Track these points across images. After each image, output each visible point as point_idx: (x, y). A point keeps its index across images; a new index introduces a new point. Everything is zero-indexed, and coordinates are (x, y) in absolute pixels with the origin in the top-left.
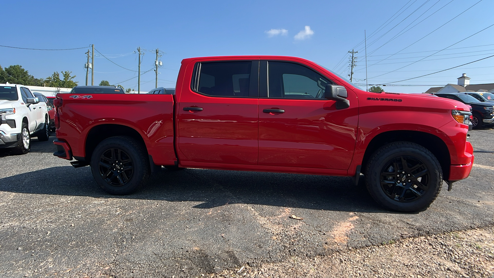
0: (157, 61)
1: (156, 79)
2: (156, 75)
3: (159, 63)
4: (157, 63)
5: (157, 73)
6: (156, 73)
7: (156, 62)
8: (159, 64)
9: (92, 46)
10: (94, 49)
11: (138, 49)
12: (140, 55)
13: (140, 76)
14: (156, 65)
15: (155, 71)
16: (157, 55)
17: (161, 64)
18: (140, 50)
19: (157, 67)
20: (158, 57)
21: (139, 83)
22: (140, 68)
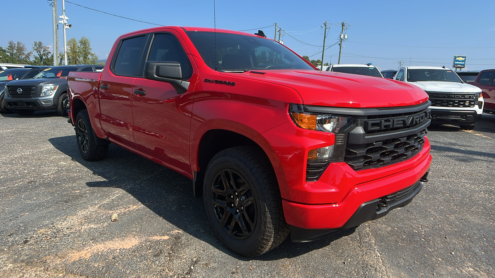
0: (342, 34)
1: (340, 53)
2: (340, 49)
3: (344, 36)
4: (342, 37)
5: (342, 47)
6: (340, 46)
7: (340, 35)
8: (344, 38)
9: (276, 25)
10: (277, 27)
11: (325, 23)
12: (326, 30)
13: (325, 51)
14: (341, 39)
15: (339, 44)
16: (343, 28)
17: (346, 37)
18: (327, 25)
19: (342, 40)
20: (343, 30)
21: (322, 58)
22: (325, 43)
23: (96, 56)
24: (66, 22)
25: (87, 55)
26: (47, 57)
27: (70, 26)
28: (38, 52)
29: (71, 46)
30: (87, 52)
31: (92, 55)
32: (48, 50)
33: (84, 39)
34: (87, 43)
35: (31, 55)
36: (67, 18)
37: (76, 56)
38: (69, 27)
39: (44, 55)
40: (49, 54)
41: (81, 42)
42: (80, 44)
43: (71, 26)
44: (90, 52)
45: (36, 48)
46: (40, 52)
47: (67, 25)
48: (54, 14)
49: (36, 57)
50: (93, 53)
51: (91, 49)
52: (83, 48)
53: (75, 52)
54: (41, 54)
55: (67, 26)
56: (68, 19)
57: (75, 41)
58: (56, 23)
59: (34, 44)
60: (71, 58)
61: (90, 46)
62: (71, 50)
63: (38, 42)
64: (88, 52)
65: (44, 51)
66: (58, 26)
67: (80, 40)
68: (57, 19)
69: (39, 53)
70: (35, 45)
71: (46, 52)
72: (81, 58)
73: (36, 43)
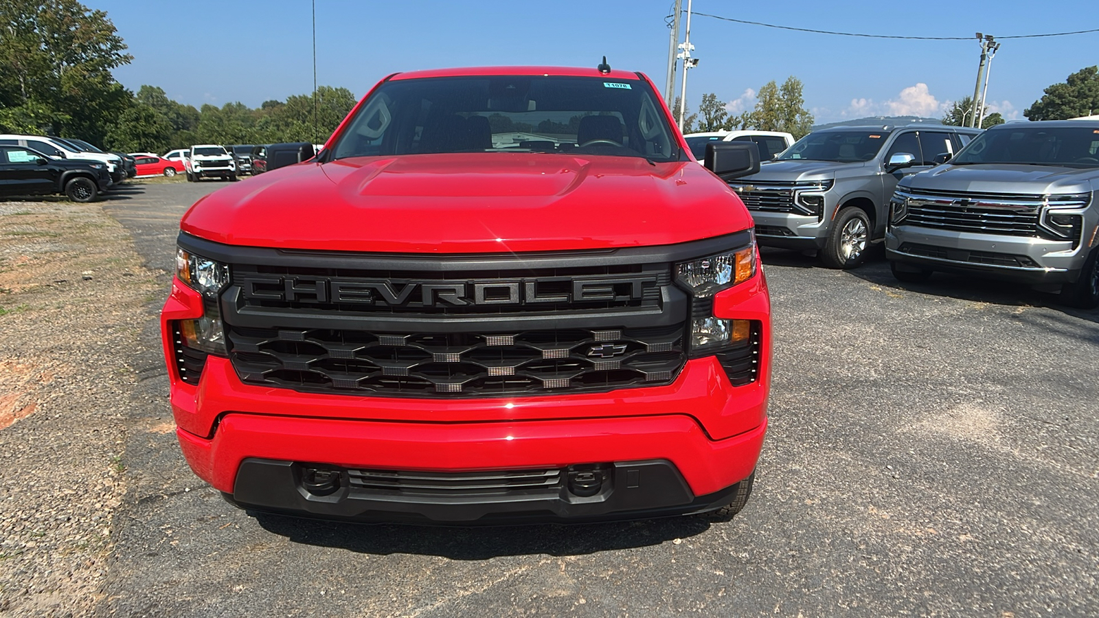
23: (811, 116)
24: (688, 55)
25: (793, 116)
26: (720, 122)
27: (695, 62)
28: (706, 115)
29: (766, 98)
30: (794, 109)
31: (803, 114)
32: (722, 109)
33: (793, 80)
34: (797, 89)
35: (694, 120)
36: (691, 47)
37: (773, 118)
38: (693, 64)
39: (716, 118)
40: (725, 117)
41: (785, 89)
42: (783, 92)
43: (698, 62)
44: (799, 108)
45: (704, 107)
46: (709, 114)
47: (691, 60)
48: (672, 41)
49: (702, 125)
50: (806, 111)
51: (803, 102)
52: (787, 100)
53: (772, 110)
54: (712, 116)
55: (691, 62)
56: (694, 48)
57: (775, 87)
58: (673, 60)
59: (702, 99)
60: (762, 123)
61: (801, 95)
62: (764, 107)
63: (708, 95)
64: (796, 109)
65: (717, 111)
66: (676, 65)
67: (784, 84)
68: (677, 50)
69: (708, 116)
70: (704, 101)
71: (719, 113)
72: (780, 122)
73: (705, 97)
